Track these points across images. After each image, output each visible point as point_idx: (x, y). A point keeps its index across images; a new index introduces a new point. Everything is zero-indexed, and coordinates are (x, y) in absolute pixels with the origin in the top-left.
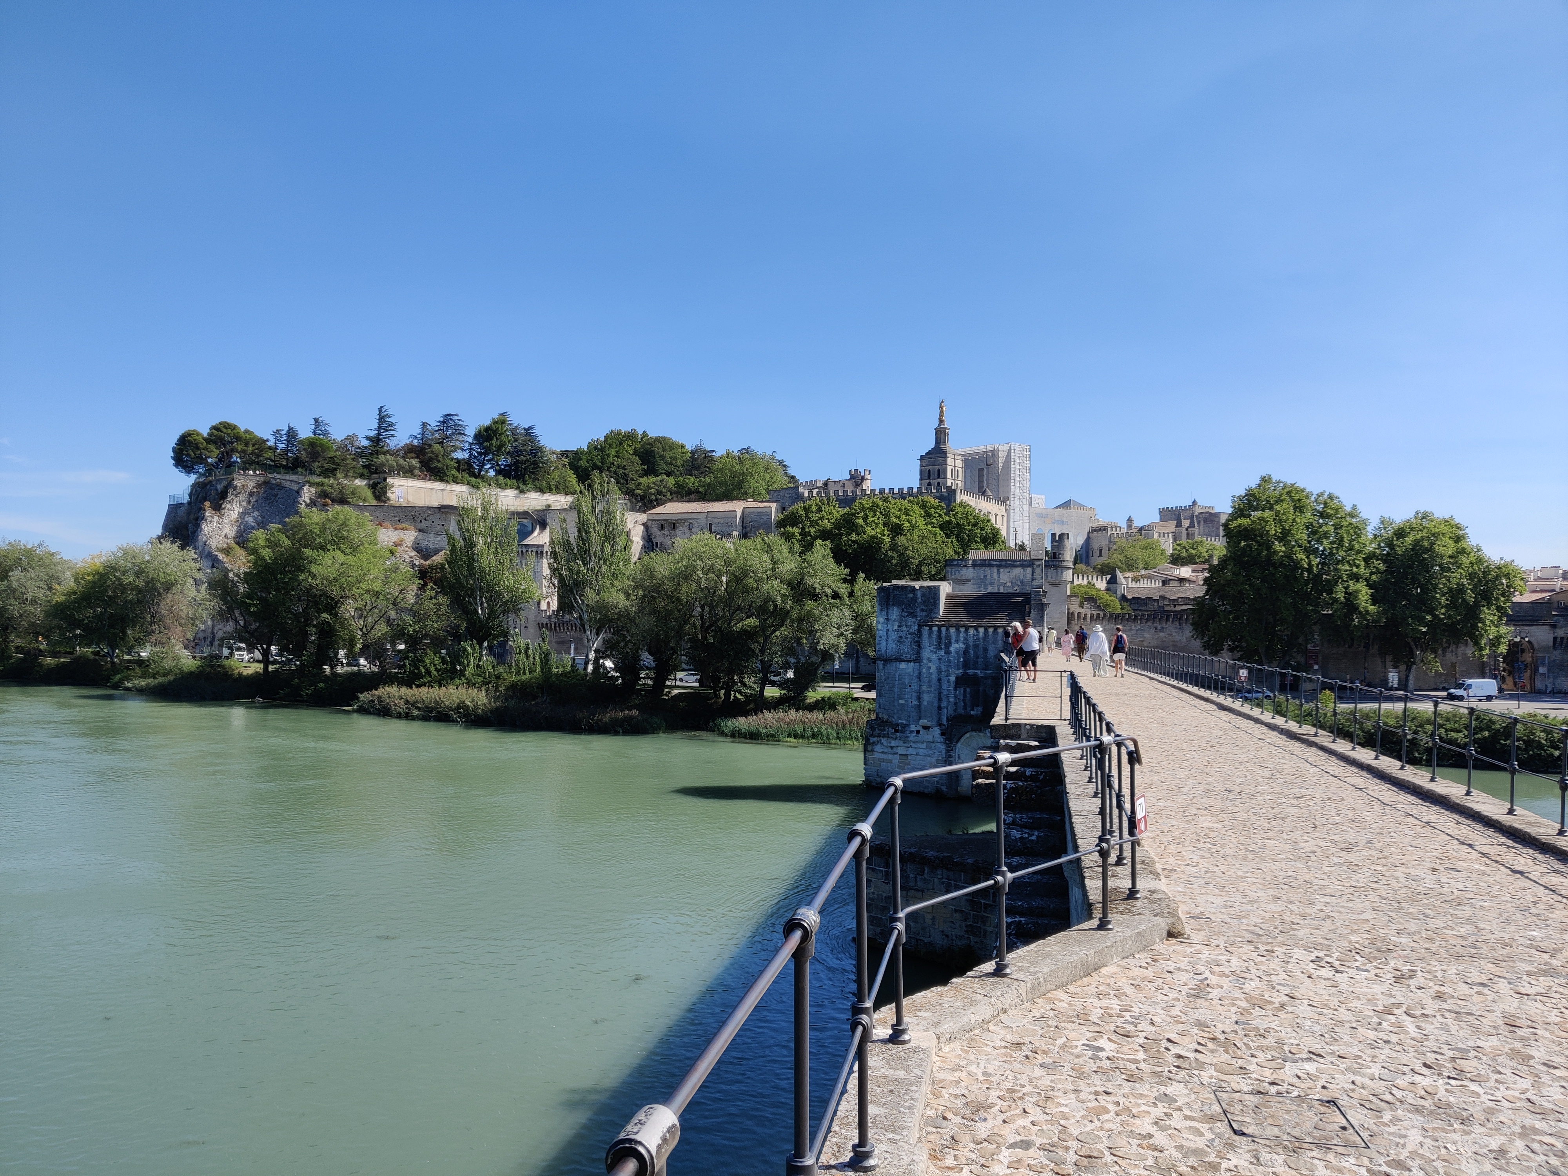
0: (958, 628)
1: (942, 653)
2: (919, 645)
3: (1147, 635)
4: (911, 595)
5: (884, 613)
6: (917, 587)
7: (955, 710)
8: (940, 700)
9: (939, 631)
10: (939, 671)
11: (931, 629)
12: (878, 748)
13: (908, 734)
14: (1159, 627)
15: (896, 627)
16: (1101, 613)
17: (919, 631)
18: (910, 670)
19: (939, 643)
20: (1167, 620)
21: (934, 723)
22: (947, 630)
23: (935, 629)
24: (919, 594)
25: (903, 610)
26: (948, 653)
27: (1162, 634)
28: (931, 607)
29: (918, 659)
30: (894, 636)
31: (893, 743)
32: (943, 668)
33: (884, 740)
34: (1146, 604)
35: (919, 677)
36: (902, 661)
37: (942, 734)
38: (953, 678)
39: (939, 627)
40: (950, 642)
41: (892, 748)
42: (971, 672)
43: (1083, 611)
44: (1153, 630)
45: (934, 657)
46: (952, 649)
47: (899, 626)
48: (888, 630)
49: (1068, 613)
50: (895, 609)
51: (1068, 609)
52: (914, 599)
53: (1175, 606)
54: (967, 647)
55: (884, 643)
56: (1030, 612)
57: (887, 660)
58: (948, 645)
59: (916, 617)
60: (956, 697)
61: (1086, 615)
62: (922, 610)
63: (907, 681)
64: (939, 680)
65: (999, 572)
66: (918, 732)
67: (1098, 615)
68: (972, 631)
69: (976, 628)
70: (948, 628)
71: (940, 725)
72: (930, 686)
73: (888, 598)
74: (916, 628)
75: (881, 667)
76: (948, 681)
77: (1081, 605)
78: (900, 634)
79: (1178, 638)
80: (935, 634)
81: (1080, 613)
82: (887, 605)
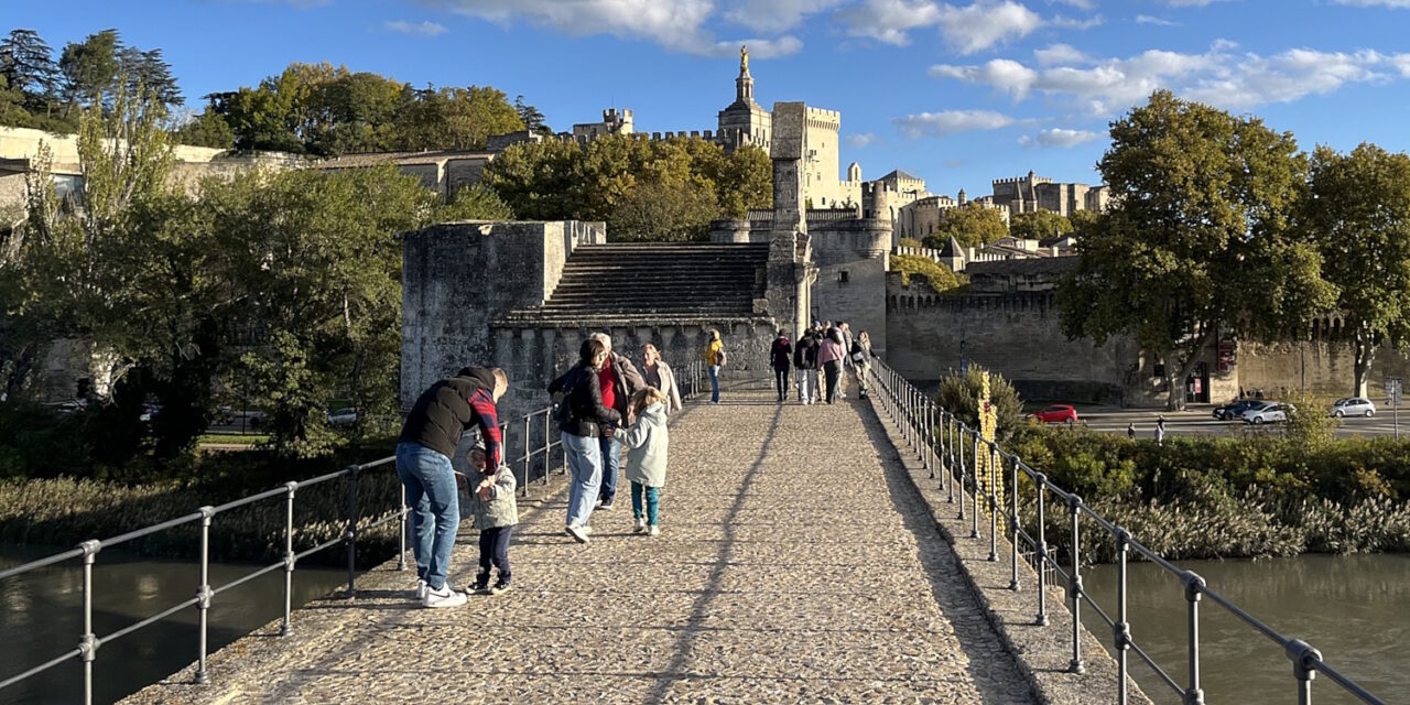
3: (996, 327)
4: (474, 252)
5: (416, 297)
6: (486, 231)
9: (539, 340)
11: (517, 335)
14: (1013, 315)
15: (440, 333)
16: (933, 297)
17: (492, 342)
19: (539, 371)
20: (1024, 304)
22: (558, 335)
23: (528, 335)
24: (490, 249)
25: (456, 291)
27: (1016, 326)
28: (521, 279)
30: (434, 355)
34: (993, 284)
39: (539, 330)
43: (907, 294)
44: (1004, 320)
47: (446, 331)
48: (424, 341)
49: (887, 300)
50: (439, 287)
51: (887, 292)
52: (481, 263)
53: (1032, 284)
55: (416, 374)
56: (763, 287)
59: (481, 305)
61: (911, 299)
62: (499, 288)
67: (929, 298)
70: (560, 332)
73: (425, 261)
74: (484, 333)
77: (906, 286)
78: (452, 349)
79: (1038, 330)
80: (527, 353)
81: (903, 297)
82: (424, 276)
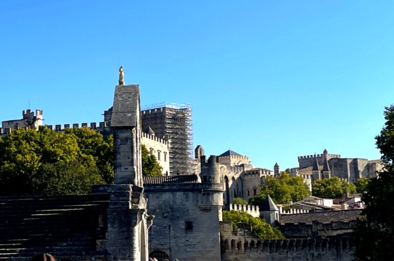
14: (316, 254)
16: (256, 241)
20: (324, 246)
43: (236, 238)
44: (309, 258)
49: (221, 243)
51: (221, 237)
61: (239, 242)
67: (252, 242)
77: (235, 233)
81: (233, 241)
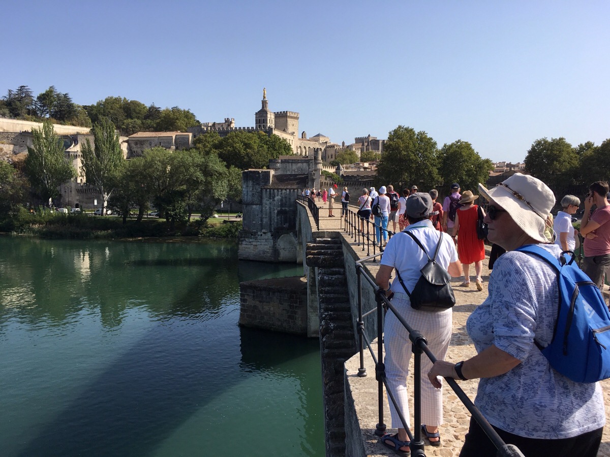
0: (278, 189)
1: (272, 201)
2: (262, 198)
4: (257, 176)
5: (245, 184)
6: (260, 172)
7: (277, 225)
8: (271, 221)
9: (270, 191)
10: (270, 208)
11: (266, 190)
12: (244, 243)
13: (257, 236)
14: (357, 188)
15: (251, 190)
17: (261, 191)
18: (258, 208)
19: (270, 196)
21: (268, 231)
23: (268, 190)
24: (261, 175)
25: (254, 182)
26: (274, 200)
28: (266, 180)
29: (261, 204)
30: (250, 193)
31: (251, 240)
32: (272, 207)
33: (246, 239)
34: (351, 179)
35: (262, 211)
36: (254, 204)
37: (272, 235)
38: (276, 211)
39: (270, 189)
40: (275, 196)
41: (250, 242)
42: (283, 208)
43: (326, 181)
45: (268, 202)
46: (276, 199)
48: (247, 191)
49: (321, 183)
50: (251, 182)
51: (321, 181)
52: (259, 177)
54: (282, 197)
55: (246, 197)
56: (308, 183)
57: (248, 204)
58: (274, 197)
59: (260, 185)
60: (277, 219)
61: (328, 183)
62: (263, 182)
63: (256, 213)
64: (270, 212)
65: (292, 165)
66: (261, 235)
68: (284, 191)
69: (286, 189)
70: (274, 190)
71: (271, 231)
72: (266, 215)
73: (247, 177)
74: (260, 190)
75: (245, 207)
76: (274, 213)
77: (326, 179)
78: (253, 192)
80: (268, 193)
82: (247, 180)
